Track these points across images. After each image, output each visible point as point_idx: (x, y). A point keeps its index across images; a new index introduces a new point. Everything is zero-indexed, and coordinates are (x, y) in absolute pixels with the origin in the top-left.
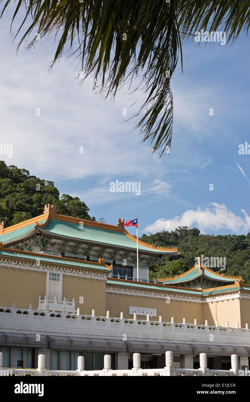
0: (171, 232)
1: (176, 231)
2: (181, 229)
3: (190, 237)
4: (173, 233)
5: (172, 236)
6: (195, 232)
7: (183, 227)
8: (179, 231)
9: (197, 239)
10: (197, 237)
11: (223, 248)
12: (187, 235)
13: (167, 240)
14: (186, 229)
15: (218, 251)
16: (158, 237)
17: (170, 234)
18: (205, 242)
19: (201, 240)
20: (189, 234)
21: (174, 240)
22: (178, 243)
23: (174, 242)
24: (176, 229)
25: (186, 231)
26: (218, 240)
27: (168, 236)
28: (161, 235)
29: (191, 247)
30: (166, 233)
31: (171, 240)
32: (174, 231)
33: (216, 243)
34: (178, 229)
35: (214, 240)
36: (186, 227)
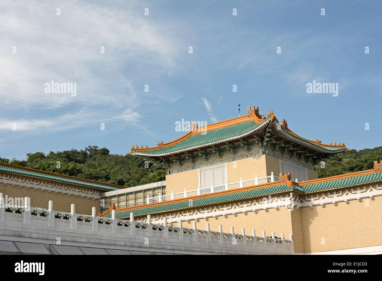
0: (80, 151)
1: (85, 150)
2: (91, 149)
3: (98, 156)
4: (82, 152)
5: (80, 155)
6: (104, 152)
7: (94, 147)
8: (89, 151)
9: (105, 158)
10: (106, 156)
11: (128, 167)
12: (97, 154)
13: (75, 158)
14: (96, 148)
15: (123, 169)
16: (66, 155)
17: (78, 153)
18: (112, 161)
19: (108, 159)
20: (98, 153)
21: (81, 159)
22: (86, 161)
23: (81, 161)
24: (86, 148)
25: (96, 150)
26: (125, 160)
27: (76, 155)
28: (69, 153)
29: (96, 165)
30: (74, 152)
31: (78, 158)
32: (84, 150)
33: (123, 162)
34: (88, 148)
35: (121, 159)
36: (96, 146)
